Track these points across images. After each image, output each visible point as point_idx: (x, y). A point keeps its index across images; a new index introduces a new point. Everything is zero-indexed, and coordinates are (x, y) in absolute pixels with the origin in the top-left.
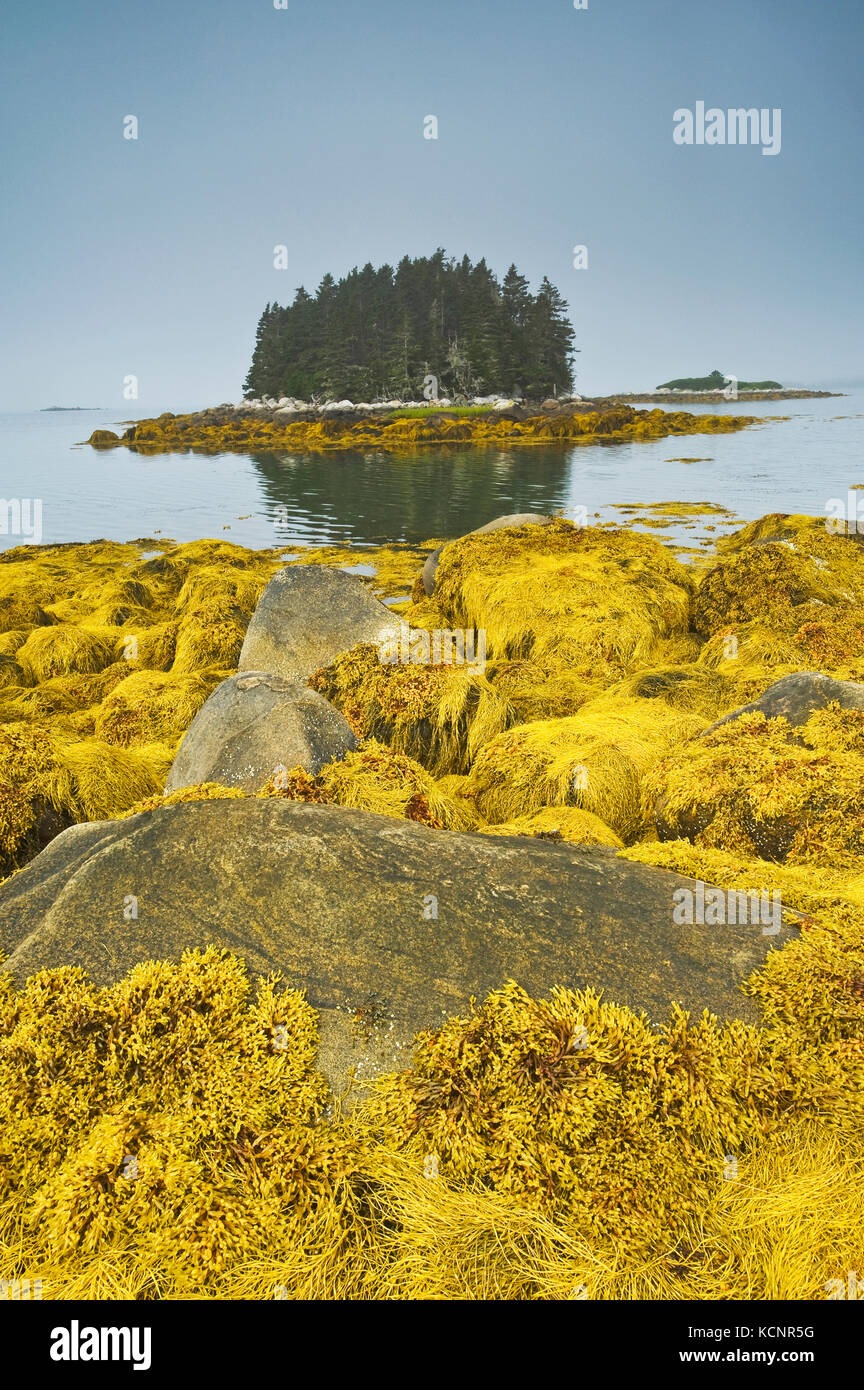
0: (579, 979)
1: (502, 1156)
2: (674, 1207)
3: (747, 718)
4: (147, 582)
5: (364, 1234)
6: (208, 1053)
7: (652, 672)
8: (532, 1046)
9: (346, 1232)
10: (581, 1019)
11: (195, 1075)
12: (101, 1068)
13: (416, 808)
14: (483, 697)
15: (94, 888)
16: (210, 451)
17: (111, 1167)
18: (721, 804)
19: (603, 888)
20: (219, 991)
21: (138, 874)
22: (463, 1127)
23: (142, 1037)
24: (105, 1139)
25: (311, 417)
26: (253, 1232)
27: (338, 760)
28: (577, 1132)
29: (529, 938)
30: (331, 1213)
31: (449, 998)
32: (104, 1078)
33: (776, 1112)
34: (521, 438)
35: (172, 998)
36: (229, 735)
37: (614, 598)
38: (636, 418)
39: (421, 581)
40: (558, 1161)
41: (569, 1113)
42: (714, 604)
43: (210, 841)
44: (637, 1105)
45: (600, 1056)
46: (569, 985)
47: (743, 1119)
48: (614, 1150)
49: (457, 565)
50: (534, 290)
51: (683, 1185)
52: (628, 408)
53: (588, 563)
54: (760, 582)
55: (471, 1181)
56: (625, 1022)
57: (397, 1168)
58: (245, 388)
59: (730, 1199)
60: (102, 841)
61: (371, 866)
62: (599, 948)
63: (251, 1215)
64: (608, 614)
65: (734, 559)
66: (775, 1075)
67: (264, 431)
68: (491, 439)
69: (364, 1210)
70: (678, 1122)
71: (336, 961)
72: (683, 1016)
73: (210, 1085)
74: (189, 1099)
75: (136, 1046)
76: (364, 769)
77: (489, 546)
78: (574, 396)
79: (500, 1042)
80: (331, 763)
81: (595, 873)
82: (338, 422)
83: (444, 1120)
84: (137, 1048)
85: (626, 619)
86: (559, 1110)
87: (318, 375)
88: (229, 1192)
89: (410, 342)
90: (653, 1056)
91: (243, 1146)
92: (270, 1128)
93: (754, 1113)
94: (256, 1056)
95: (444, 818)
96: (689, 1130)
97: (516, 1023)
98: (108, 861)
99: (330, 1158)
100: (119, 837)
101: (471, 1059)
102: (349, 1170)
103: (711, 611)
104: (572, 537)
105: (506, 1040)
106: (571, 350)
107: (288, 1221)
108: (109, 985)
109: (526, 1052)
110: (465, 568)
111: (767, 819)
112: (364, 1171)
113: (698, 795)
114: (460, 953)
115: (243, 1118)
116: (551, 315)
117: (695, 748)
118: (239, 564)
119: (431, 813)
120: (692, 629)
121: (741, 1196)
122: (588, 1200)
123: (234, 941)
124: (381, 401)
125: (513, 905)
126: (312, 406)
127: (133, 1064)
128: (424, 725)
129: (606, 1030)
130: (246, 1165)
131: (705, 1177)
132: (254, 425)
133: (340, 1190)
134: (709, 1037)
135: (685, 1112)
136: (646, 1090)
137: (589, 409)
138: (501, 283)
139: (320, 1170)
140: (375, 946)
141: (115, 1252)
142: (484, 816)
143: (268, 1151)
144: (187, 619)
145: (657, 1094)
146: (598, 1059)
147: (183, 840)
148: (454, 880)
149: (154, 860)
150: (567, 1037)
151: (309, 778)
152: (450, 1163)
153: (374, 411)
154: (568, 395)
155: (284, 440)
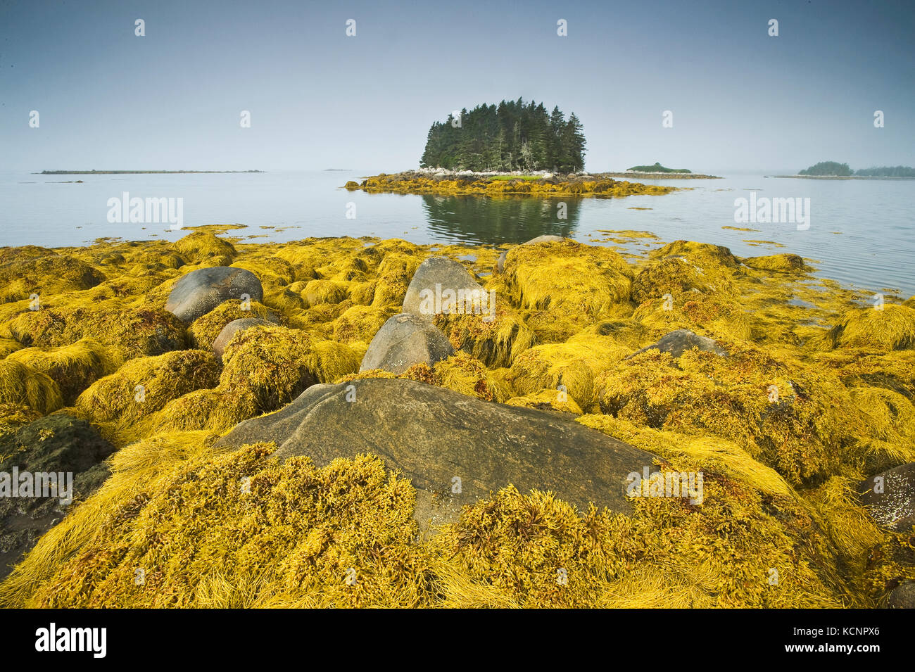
0: (545, 486)
1: (497, 569)
2: (578, 602)
3: (650, 352)
4: (365, 259)
5: (427, 599)
6: (363, 506)
7: (608, 321)
8: (517, 518)
9: (419, 597)
10: (543, 507)
11: (356, 515)
12: (314, 506)
13: (480, 386)
14: (520, 331)
15: (319, 419)
16: (403, 193)
17: (315, 553)
18: (632, 396)
19: (563, 439)
20: (371, 475)
21: (339, 414)
22: (480, 554)
23: (334, 494)
24: (313, 541)
25: (452, 178)
26: (376, 592)
27: (443, 360)
28: (535, 562)
29: (522, 463)
30: (413, 588)
31: (480, 490)
32: (316, 511)
33: (634, 560)
34: (555, 193)
35: (349, 477)
36: (392, 344)
37: (592, 281)
38: (615, 185)
39: (497, 266)
40: (524, 574)
41: (532, 552)
42: (643, 287)
43: (375, 400)
44: (566, 552)
45: (550, 526)
46: (540, 489)
47: (618, 562)
48: (552, 573)
49: (515, 260)
50: (566, 119)
51: (583, 592)
52: (611, 180)
53: (581, 263)
54: (667, 278)
55: (481, 579)
56: (565, 510)
57: (447, 569)
58: (421, 162)
59: (606, 600)
60: (326, 395)
61: (449, 420)
62: (556, 471)
63: (376, 584)
64: (588, 290)
65: (655, 264)
66: (636, 543)
67: (428, 184)
68: (540, 193)
69: (429, 588)
70: (585, 562)
71: (427, 467)
72: (593, 508)
73: (363, 521)
74: (353, 526)
75: (331, 498)
76: (455, 366)
77: (531, 251)
78: (583, 173)
79: (503, 514)
80: (440, 361)
81: (560, 431)
82: (466, 181)
83: (471, 550)
84: (331, 500)
85: (597, 292)
86: (527, 550)
87: (456, 157)
88: (368, 572)
89: (504, 143)
90: (577, 528)
91: (376, 551)
92: (389, 544)
93: (624, 560)
94: (385, 509)
95: (494, 391)
96: (590, 566)
97: (511, 505)
98: (326, 407)
99: (416, 561)
100: (334, 394)
101: (487, 521)
102: (424, 568)
103: (641, 291)
104: (575, 248)
105: (506, 514)
106: (584, 149)
107: (393, 589)
108: (321, 467)
109: (514, 520)
110: (519, 261)
111: (654, 406)
112: (431, 569)
113: (621, 391)
114: (488, 468)
115: (377, 538)
116: (574, 132)
117: (623, 366)
118: (410, 252)
119: (487, 389)
120: (631, 299)
121: (613, 599)
122: (536, 595)
123: (381, 452)
124: (487, 171)
125: (516, 446)
126: (452, 173)
127: (329, 507)
128: (490, 342)
129: (555, 513)
130: (376, 560)
131: (596, 589)
132: (424, 181)
133: (419, 577)
134: (606, 521)
135: (589, 557)
136: (571, 545)
137: (591, 179)
138: (550, 115)
139: (410, 566)
140: (447, 461)
141: (314, 593)
142: (515, 391)
143: (387, 554)
144: (381, 280)
145: (576, 547)
146: (549, 527)
147: (362, 399)
148: (489, 431)
149: (347, 407)
150: (535, 515)
151: (428, 368)
152: (472, 570)
153: (483, 176)
154: (581, 172)
155: (438, 189)
